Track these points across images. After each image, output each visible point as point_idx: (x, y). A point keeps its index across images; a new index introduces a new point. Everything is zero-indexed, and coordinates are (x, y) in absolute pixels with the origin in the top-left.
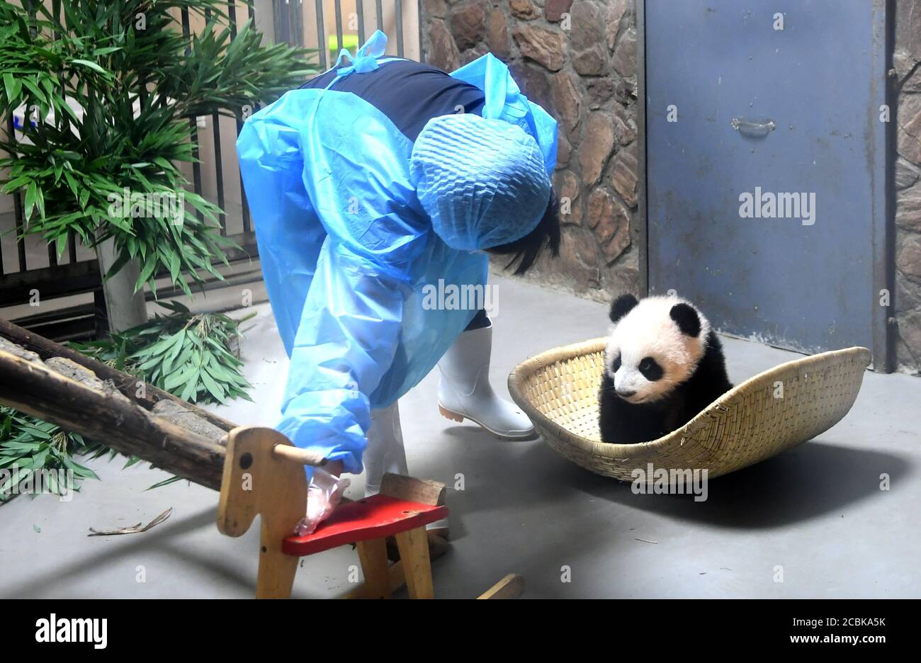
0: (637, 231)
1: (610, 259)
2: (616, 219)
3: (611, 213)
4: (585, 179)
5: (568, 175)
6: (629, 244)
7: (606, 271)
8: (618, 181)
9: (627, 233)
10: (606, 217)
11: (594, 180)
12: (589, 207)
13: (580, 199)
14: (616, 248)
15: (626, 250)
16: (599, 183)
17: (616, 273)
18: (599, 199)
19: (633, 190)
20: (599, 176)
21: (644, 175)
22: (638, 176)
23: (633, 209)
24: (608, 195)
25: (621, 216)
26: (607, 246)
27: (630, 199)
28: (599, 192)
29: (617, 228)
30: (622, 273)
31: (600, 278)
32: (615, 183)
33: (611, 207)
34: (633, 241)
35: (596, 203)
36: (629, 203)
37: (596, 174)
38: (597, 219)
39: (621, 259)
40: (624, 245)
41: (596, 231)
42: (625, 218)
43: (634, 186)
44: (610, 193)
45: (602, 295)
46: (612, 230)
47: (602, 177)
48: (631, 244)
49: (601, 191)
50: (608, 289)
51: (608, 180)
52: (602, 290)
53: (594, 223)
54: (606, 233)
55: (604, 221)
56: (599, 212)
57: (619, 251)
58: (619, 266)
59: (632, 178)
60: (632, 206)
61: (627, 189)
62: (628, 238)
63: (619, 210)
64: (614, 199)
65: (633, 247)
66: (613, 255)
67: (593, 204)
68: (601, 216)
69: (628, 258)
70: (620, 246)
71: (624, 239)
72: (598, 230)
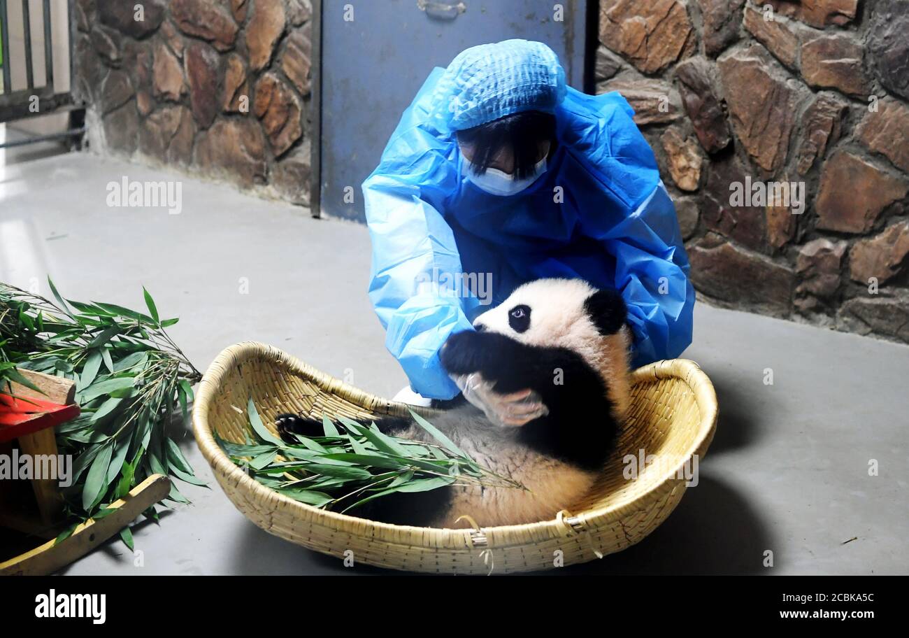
0: (309, 122)
1: (279, 153)
2: (287, 108)
3: (280, 101)
4: (252, 63)
5: (233, 59)
6: (299, 135)
7: (274, 165)
8: (290, 65)
9: (298, 124)
10: (275, 105)
11: (262, 64)
12: (257, 95)
13: (247, 85)
14: (285, 140)
15: (297, 143)
16: (268, 68)
17: (285, 168)
18: (268, 85)
19: (306, 76)
20: (268, 59)
21: (318, 60)
22: (312, 61)
23: (306, 98)
24: (277, 81)
25: (291, 105)
26: (275, 138)
27: (303, 86)
28: (268, 78)
29: (287, 120)
30: (291, 168)
31: (267, 172)
32: (285, 68)
33: (280, 95)
34: (305, 133)
35: (264, 91)
36: (301, 90)
37: (264, 57)
38: (265, 108)
39: (292, 152)
40: (295, 137)
41: (264, 121)
42: (296, 107)
43: (307, 71)
44: (280, 79)
45: (269, 191)
46: (282, 119)
47: (272, 60)
48: (302, 136)
49: (270, 77)
50: (276, 185)
51: (278, 65)
52: (270, 187)
53: (261, 112)
54: (274, 124)
55: (273, 110)
56: (268, 100)
57: (289, 144)
58: (289, 160)
59: (304, 63)
60: (304, 93)
61: (299, 75)
62: (299, 129)
63: (289, 98)
64: (285, 86)
65: (305, 139)
66: (282, 148)
67: (260, 91)
68: (269, 105)
69: (299, 151)
70: (290, 139)
71: (295, 131)
72: (267, 120)
